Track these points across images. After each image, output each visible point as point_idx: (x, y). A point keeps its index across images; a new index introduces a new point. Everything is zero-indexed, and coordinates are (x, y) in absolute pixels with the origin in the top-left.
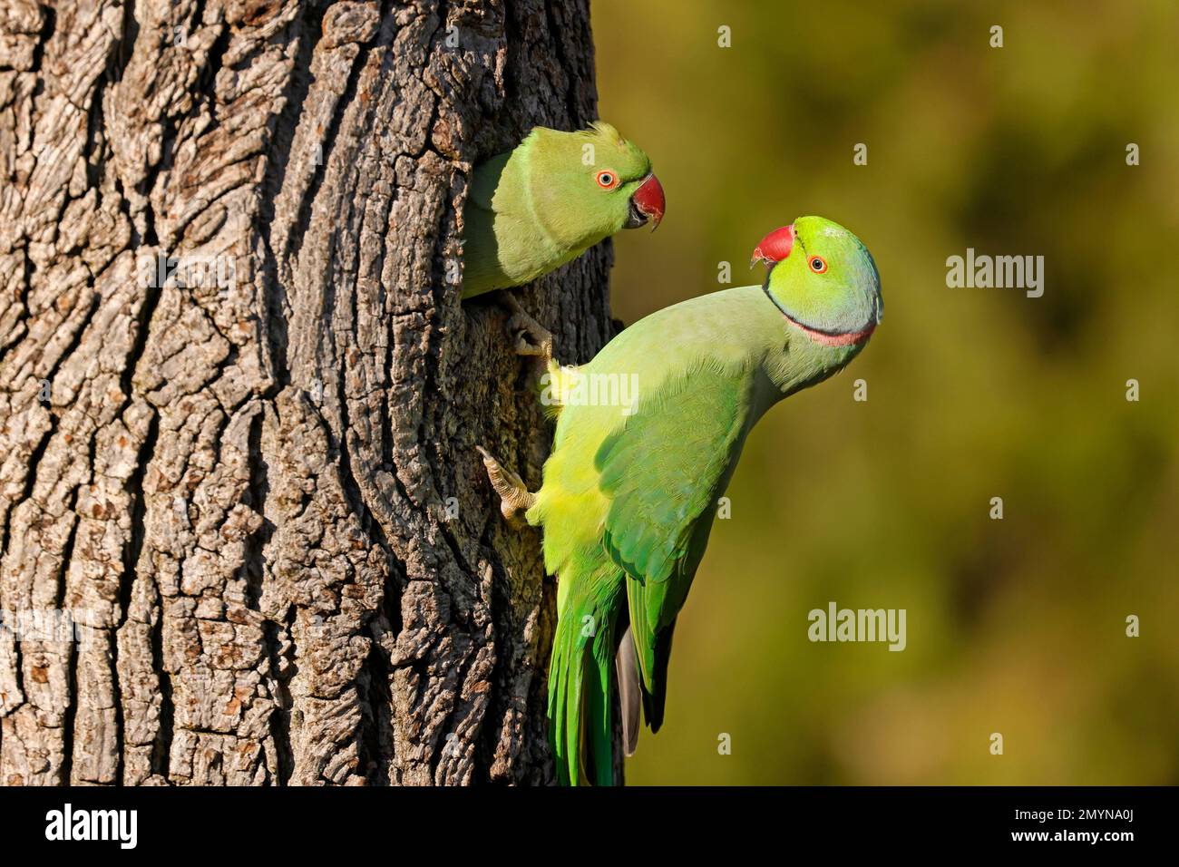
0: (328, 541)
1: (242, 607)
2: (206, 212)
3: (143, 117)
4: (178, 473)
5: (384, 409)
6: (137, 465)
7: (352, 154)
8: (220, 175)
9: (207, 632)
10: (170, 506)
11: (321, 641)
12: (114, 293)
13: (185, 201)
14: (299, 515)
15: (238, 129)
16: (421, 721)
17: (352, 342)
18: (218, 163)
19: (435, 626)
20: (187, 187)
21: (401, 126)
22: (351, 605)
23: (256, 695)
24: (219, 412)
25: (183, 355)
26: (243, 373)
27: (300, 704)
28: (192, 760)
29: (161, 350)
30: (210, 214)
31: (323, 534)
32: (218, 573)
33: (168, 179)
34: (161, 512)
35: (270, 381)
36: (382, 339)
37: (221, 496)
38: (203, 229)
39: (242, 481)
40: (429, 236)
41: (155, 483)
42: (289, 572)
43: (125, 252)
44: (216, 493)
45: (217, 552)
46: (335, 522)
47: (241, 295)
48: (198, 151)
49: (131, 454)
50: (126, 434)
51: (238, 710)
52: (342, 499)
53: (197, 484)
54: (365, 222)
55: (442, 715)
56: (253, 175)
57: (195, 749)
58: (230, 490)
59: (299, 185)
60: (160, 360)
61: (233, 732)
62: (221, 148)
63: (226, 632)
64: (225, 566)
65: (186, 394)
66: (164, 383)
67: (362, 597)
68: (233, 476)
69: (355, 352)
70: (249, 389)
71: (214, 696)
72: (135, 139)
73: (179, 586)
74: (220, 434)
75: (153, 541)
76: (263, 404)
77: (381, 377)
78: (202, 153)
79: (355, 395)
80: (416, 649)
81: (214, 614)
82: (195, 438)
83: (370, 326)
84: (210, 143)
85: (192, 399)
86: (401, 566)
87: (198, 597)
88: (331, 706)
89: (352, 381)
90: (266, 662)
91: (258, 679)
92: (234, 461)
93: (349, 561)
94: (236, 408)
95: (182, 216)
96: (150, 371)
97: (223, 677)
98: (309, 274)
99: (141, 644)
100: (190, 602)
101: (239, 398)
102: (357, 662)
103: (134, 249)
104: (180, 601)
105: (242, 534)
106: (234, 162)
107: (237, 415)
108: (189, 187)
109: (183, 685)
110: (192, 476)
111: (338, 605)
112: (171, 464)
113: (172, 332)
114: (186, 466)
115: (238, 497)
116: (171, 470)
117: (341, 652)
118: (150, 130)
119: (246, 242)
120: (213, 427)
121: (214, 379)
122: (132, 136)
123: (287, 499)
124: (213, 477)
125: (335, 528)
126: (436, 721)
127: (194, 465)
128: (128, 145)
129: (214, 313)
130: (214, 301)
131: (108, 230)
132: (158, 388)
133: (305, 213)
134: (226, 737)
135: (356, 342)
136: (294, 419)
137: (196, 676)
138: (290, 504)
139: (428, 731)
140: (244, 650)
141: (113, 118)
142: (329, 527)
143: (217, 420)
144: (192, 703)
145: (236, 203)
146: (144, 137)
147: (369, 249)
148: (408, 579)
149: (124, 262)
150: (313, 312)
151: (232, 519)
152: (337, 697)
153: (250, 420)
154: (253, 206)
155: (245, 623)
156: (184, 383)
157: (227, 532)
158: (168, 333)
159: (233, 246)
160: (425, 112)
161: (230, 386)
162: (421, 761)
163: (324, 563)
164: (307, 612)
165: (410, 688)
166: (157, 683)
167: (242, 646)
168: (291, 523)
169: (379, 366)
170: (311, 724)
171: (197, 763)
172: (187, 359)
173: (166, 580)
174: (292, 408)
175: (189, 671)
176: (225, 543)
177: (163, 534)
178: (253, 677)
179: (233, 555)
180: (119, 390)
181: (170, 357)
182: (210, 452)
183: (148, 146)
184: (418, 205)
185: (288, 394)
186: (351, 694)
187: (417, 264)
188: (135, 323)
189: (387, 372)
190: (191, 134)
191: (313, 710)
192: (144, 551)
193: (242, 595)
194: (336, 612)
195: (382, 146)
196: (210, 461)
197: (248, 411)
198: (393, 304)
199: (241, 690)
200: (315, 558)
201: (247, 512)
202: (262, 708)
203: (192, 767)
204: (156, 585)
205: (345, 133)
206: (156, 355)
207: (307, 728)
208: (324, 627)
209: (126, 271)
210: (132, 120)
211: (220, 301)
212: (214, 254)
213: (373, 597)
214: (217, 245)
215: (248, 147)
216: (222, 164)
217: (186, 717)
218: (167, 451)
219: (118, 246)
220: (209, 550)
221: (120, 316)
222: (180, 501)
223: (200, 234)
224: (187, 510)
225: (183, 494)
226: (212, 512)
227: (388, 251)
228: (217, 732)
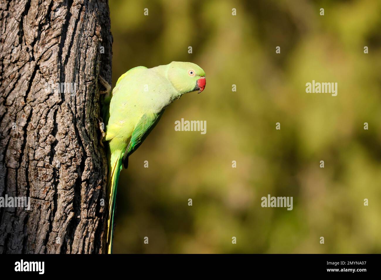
0: (71, 146)
1: (49, 164)
2: (47, 51)
3: (34, 24)
4: (36, 125)
5: (84, 108)
6: (26, 123)
7: (80, 36)
8: (50, 41)
9: (40, 170)
10: (34, 135)
11: (67, 174)
12: (24, 74)
13: (42, 48)
14: (64, 138)
15: (55, 28)
16: (87, 197)
17: (78, 89)
18: (50, 38)
19: (92, 170)
20: (43, 45)
21: (89, 28)
22: (75, 164)
23: (50, 189)
24: (48, 108)
25: (40, 92)
26: (54, 98)
27: (59, 192)
28: (33, 207)
29: (34, 90)
30: (48, 52)
31: (69, 144)
32: (44, 154)
33: (39, 42)
34: (31, 136)
35: (61, 100)
36: (84, 89)
37: (46, 132)
38: (47, 56)
39: (52, 128)
40: (94, 60)
41: (30, 128)
42: (61, 154)
43: (28, 63)
44: (45, 132)
45: (44, 148)
46: (73, 140)
47: (55, 76)
48: (46, 34)
49: (25, 119)
50: (24, 114)
51: (46, 193)
52: (75, 134)
53: (40, 129)
54: (81, 55)
55: (91, 195)
56: (58, 42)
57: (35, 203)
58: (48, 130)
59: (68, 45)
60: (34, 93)
61: (44, 199)
62: (51, 34)
63: (45, 171)
64: (46, 152)
65: (40, 103)
66: (35, 100)
67: (77, 162)
68: (50, 127)
69: (79, 92)
70: (56, 102)
71: (40, 188)
72: (32, 30)
73: (34, 157)
74: (47, 115)
75: (29, 144)
76: (58, 106)
77: (84, 99)
78: (46, 35)
79: (78, 104)
80: (88, 177)
81: (42, 165)
82: (41, 116)
83: (82, 85)
84: (48, 32)
85: (42, 104)
86: (85, 153)
87: (38, 161)
88: (68, 192)
89: (78, 100)
90: (53, 180)
91: (51, 184)
92: (50, 122)
93: (75, 151)
94: (52, 107)
95: (41, 53)
96: (32, 96)
97: (43, 183)
98: (69, 70)
99: (24, 174)
100: (36, 162)
101: (53, 104)
102: (75, 180)
103: (30, 62)
104: (34, 162)
105: (50, 143)
106: (54, 38)
107: (52, 109)
108: (43, 44)
109: (32, 185)
110: (40, 126)
111: (71, 164)
112: (35, 123)
113: (38, 86)
114: (38, 123)
115: (50, 132)
116: (35, 124)
117: (71, 177)
118: (35, 28)
119: (57, 60)
120: (46, 113)
121: (47, 99)
122: (31, 29)
123: (62, 133)
124: (44, 127)
125: (72, 142)
126: (90, 197)
127: (40, 123)
128: (30, 32)
129: (48, 80)
130: (48, 77)
131: (24, 56)
132: (33, 101)
133: (69, 52)
134: (42, 200)
135: (79, 89)
136: (65, 111)
137: (36, 183)
138: (62, 135)
139: (88, 200)
140: (48, 176)
141: (26, 24)
142: (71, 141)
143: (47, 111)
144: (34, 190)
145: (54, 49)
146: (34, 30)
147: (82, 63)
148: (87, 157)
149: (27, 65)
150: (70, 81)
151: (48, 138)
152: (70, 190)
153: (54, 111)
154: (58, 50)
155: (49, 168)
156: (40, 100)
157: (47, 142)
158: (37, 86)
159: (53, 61)
160: (94, 24)
161: (51, 101)
162: (86, 208)
163: (69, 152)
164: (64, 165)
165: (85, 187)
166: (27, 185)
167: (48, 175)
168: (62, 140)
169: (84, 96)
170: (63, 197)
171: (35, 208)
172: (41, 93)
173: (31, 155)
174: (65, 108)
175: (34, 181)
176: (46, 146)
177: (31, 143)
178: (50, 183)
179: (48, 149)
180: (24, 102)
181: (37, 92)
182: (45, 120)
183: (35, 32)
184: (92, 51)
185: (65, 104)
186: (73, 189)
187: (92, 68)
188: (29, 83)
189: (85, 98)
190: (44, 30)
191: (63, 193)
192: (26, 147)
193: (49, 160)
194: (71, 166)
195: (85, 34)
196: (45, 122)
197: (54, 108)
198: (87, 79)
199: (47, 187)
200: (67, 150)
201: (52, 137)
202: (52, 192)
203: (33, 208)
204: (28, 157)
205: (78, 30)
206: (33, 92)
207: (61, 198)
208: (68, 170)
209: (28, 68)
210: (31, 25)
211: (50, 77)
212: (49, 64)
213: (79, 161)
214: (49, 61)
215: (57, 34)
216: (51, 38)
217: (33, 194)
218: (34, 119)
219: (26, 61)
220: (42, 147)
221: (25, 80)
222: (36, 133)
223: (46, 58)
224: (38, 136)
225: (37, 131)
226: (44, 137)
227: (86, 63)
228: (40, 199)
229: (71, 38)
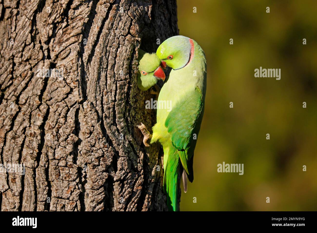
0: (97, 145)
1: (72, 163)
2: (65, 50)
3: (47, 23)
4: (55, 124)
5: (114, 108)
6: (43, 122)
7: (107, 35)
8: (69, 40)
9: (61, 170)
10: (52, 134)
11: (94, 174)
13: (59, 47)
14: (89, 137)
15: (75, 27)
17: (105, 89)
18: (68, 36)
19: (127, 170)
20: (60, 43)
21: (121, 27)
22: (103, 163)
23: (75, 188)
24: (67, 107)
25: (57, 91)
26: (74, 96)
27: (87, 191)
28: (56, 206)
29: (51, 89)
30: (66, 51)
31: (95, 143)
32: (65, 153)
33: (54, 40)
34: (49, 135)
35: (82, 99)
36: (114, 88)
37: (67, 131)
38: (64, 55)
39: (73, 127)
40: (128, 59)
41: (48, 127)
42: (86, 154)
43: (41, 61)
44: (64, 131)
45: (65, 147)
46: (99, 139)
47: (74, 74)
48: (63, 32)
49: (41, 118)
50: (40, 113)
51: (70, 192)
52: (101, 133)
53: (60, 128)
54: (110, 54)
55: (128, 195)
56: (79, 40)
57: (57, 203)
58: (69, 130)
59: (92, 43)
60: (50, 92)
61: (68, 199)
62: (69, 32)
63: (67, 170)
64: (67, 151)
65: (58, 102)
66: (51, 98)
67: (106, 161)
68: (70, 126)
69: (106, 91)
70: (76, 101)
71: (63, 188)
72: (45, 29)
73: (54, 157)
74: (67, 114)
75: (47, 144)
76: (79, 106)
77: (113, 99)
78: (64, 33)
79: (106, 104)
80: (121, 177)
81: (64, 165)
82: (60, 115)
83: (110, 84)
84: (66, 31)
85: (59, 103)
86: (117, 153)
87: (59, 160)
88: (96, 192)
89: (105, 100)
90: (78, 179)
91: (76, 184)
92: (71, 122)
93: (103, 151)
94: (71, 106)
95: (58, 51)
96: (47, 95)
97: (66, 183)
98: (94, 69)
99: (43, 173)
100: (57, 161)
101: (73, 104)
102: (104, 180)
103: (44, 60)
104: (54, 161)
105: (72, 142)
106: (73, 36)
107: (72, 108)
109: (54, 185)
110: (59, 125)
111: (99, 163)
112: (53, 122)
113: (54, 84)
114: (57, 122)
115: (72, 132)
116: (53, 123)
117: (100, 177)
118: (49, 26)
119: (76, 59)
120: (65, 112)
121: (66, 98)
122: (44, 28)
123: (86, 133)
124: (65, 126)
125: (99, 141)
126: (126, 197)
127: (59, 122)
128: (43, 30)
129: (66, 79)
130: (66, 76)
131: (37, 54)
132: (49, 100)
133: (93, 51)
134: (66, 200)
135: (106, 89)
136: (88, 110)
137: (58, 182)
138: (86, 134)
139: (124, 200)
140: (72, 176)
141: (39, 23)
142: (97, 141)
143: (66, 110)
144: (57, 190)
145: (74, 48)
146: (48, 28)
147: (111, 62)
148: (119, 157)
149: (41, 64)
150: (94, 80)
151: (70, 138)
152: (98, 189)
153: (76, 110)
154: (78, 49)
155: (72, 168)
156: (57, 99)
157: (68, 142)
158: (53, 84)
159: (72, 60)
160: (128, 23)
161: (70, 100)
162: (122, 208)
163: (95, 151)
164: (90, 165)
165: (119, 188)
166: (47, 184)
167: (71, 174)
168: (86, 140)
169: (113, 96)
170: (91, 197)
171: (58, 207)
172: (58, 92)
173: (50, 154)
174: (88, 107)
175: (56, 181)
176: (67, 145)
177: (50, 142)
178: (74, 183)
179: (69, 148)
180: (38, 100)
181: (53, 91)
182: (64, 119)
183: (49, 31)
184: (125, 50)
185: (87, 103)
186: (102, 189)
187: (125, 67)
188: (44, 81)
189: (115, 97)
190: (61, 28)
191: (91, 193)
192: (44, 146)
193: (72, 160)
194: (99, 165)
195: (116, 33)
196: (64, 121)
197: (75, 107)
198: (117, 78)
199: (71, 187)
200: (93, 150)
201: (74, 136)
202: (77, 192)
203: (56, 208)
204: (47, 156)
205: (105, 29)
206: (49, 90)
207: (89, 198)
208: (95, 169)
209: (42, 66)
210: (44, 23)
211: (68, 76)
212: (67, 63)
213: (109, 161)
214: (67, 60)
215: (77, 32)
216: (70, 37)
217: (55, 194)
218: (52, 118)
219: (39, 59)
220: (63, 147)
221: (40, 79)
222: (55, 132)
223: (63, 56)
224: (57, 135)
225: (56, 130)
226: (64, 136)
227: (117, 63)
228: (64, 199)
229: (95, 36)
